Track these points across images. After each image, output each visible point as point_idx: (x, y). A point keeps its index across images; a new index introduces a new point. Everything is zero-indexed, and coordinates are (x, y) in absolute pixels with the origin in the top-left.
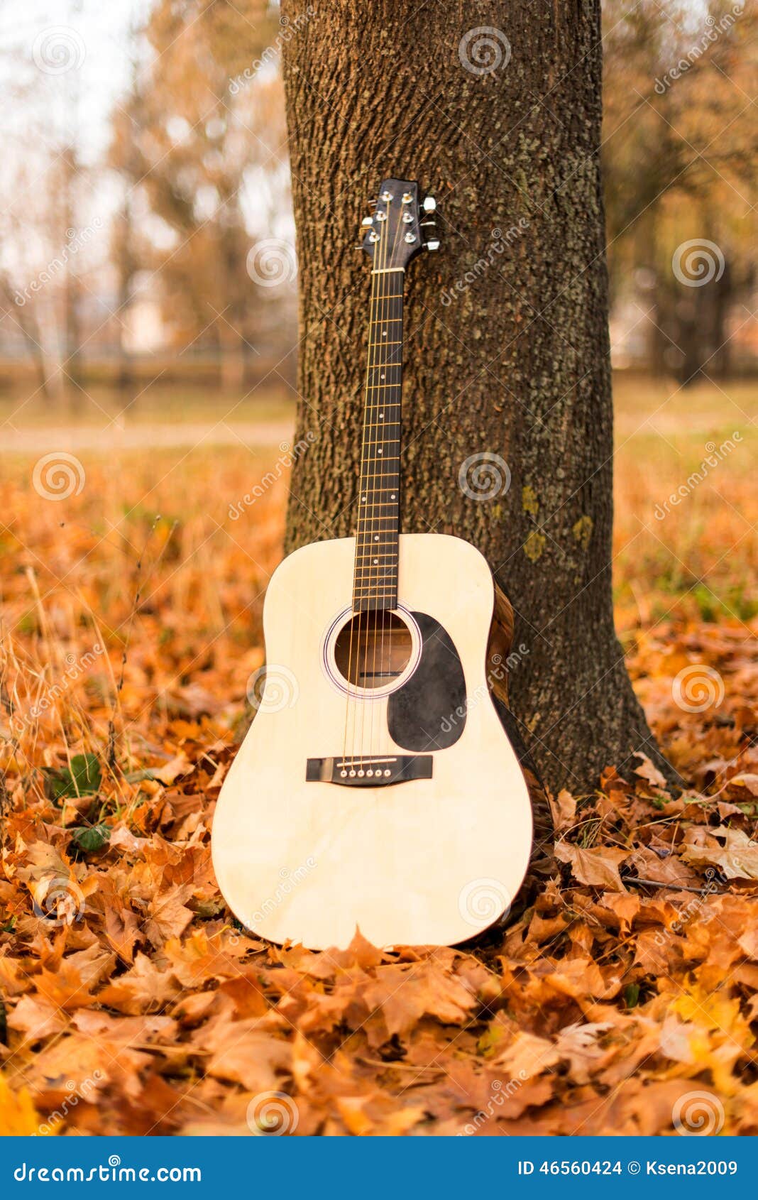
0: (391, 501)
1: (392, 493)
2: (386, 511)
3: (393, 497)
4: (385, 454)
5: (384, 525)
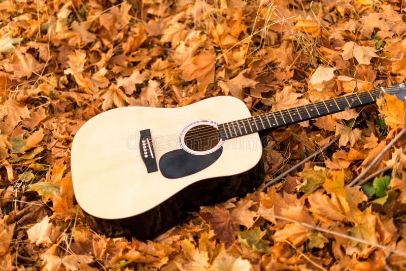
0: (272, 125)
1: (276, 123)
2: (266, 123)
3: (274, 125)
4: (293, 116)
5: (259, 125)
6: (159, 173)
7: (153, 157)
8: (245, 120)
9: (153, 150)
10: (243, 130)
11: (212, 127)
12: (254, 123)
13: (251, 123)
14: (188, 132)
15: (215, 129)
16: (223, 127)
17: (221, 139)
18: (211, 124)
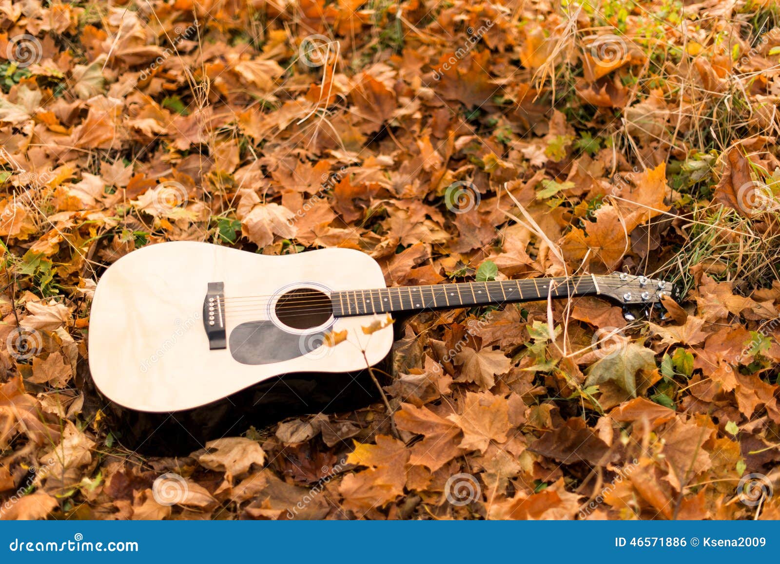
0: (415, 305)
1: (421, 304)
3: (418, 305)
6: (227, 352)
7: (222, 326)
8: (375, 293)
9: (223, 316)
10: (369, 306)
11: (322, 294)
12: (388, 298)
13: (383, 298)
14: (284, 296)
15: (327, 298)
16: (338, 297)
17: (332, 316)
18: (322, 290)
